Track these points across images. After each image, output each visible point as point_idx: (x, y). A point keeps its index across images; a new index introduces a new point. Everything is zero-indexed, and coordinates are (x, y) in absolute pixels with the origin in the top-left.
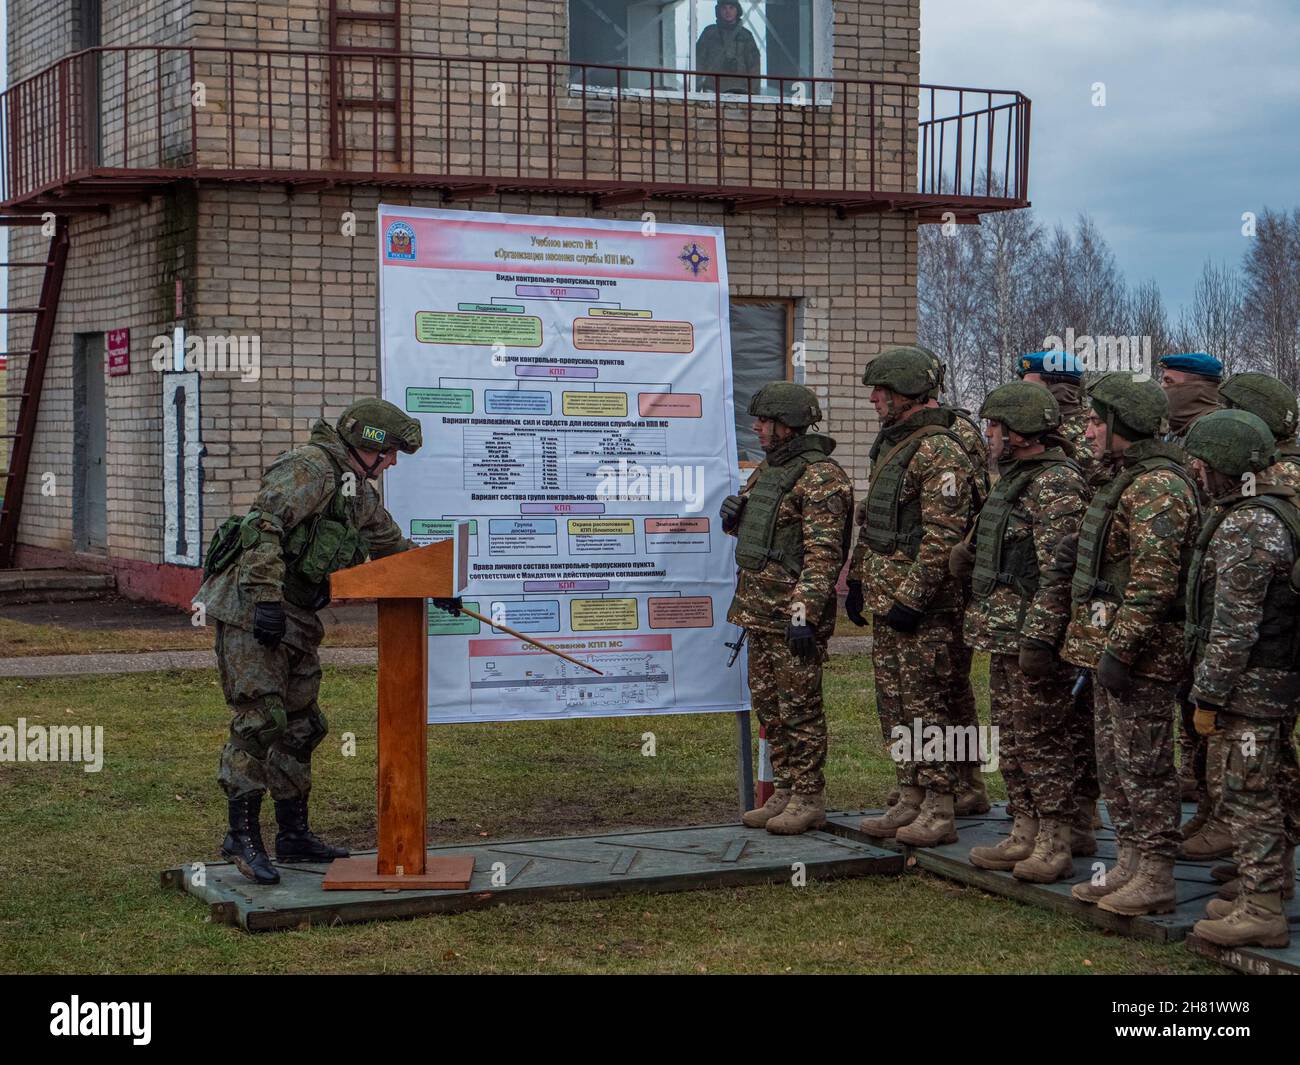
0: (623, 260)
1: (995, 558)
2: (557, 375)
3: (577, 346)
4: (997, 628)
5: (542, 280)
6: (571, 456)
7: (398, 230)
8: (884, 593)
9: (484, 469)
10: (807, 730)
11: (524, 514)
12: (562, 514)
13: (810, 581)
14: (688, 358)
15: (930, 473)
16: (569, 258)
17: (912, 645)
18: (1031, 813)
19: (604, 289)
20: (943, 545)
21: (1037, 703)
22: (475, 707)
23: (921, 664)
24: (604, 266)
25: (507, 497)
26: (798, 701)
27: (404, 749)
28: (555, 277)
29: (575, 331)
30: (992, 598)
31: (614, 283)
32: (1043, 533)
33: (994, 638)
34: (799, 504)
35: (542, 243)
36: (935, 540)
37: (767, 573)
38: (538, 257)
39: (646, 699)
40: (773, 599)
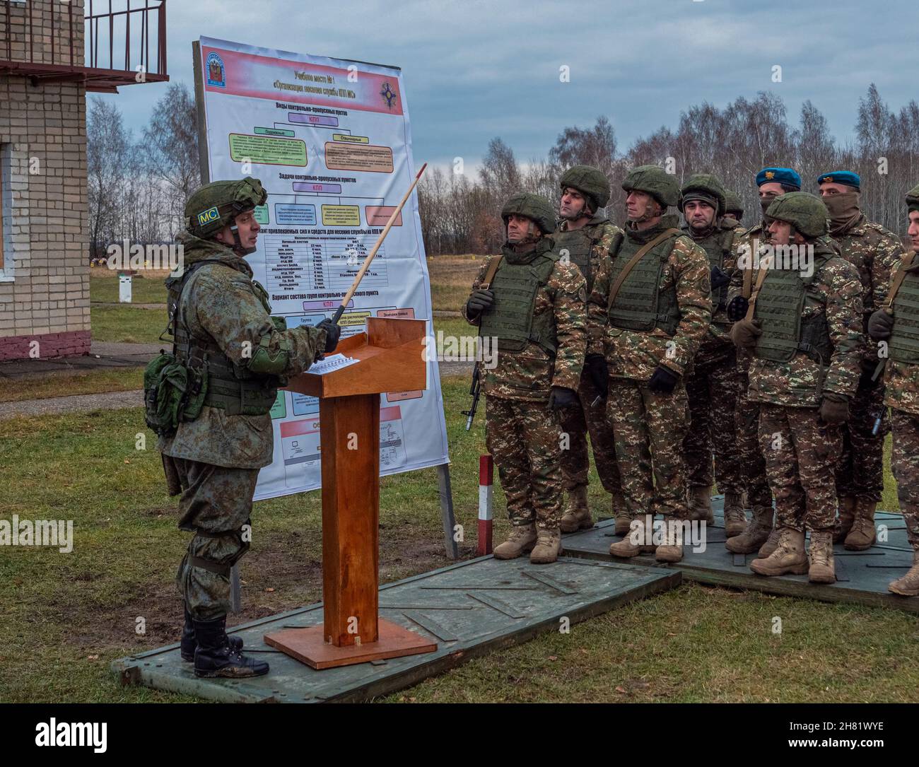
0: (349, 94)
1: (796, 332)
2: (318, 190)
3: (329, 166)
4: (798, 387)
5: (303, 109)
6: (330, 260)
7: (212, 60)
8: (645, 362)
9: (279, 273)
10: (554, 478)
11: (306, 311)
12: (328, 310)
13: (573, 358)
14: (392, 176)
15: (689, 265)
16: (318, 90)
17: (668, 403)
18: (800, 530)
19: (341, 117)
20: (703, 323)
21: (825, 443)
22: (289, 481)
23: (673, 417)
24: (339, 98)
25: (294, 297)
26: (550, 454)
27: (359, 530)
28: (311, 106)
29: (329, 153)
30: (792, 363)
31: (345, 113)
32: (839, 311)
33: (795, 395)
34: (553, 296)
35: (301, 76)
36: (697, 319)
37: (528, 353)
38: (300, 89)
39: (390, 461)
40: (532, 374)
